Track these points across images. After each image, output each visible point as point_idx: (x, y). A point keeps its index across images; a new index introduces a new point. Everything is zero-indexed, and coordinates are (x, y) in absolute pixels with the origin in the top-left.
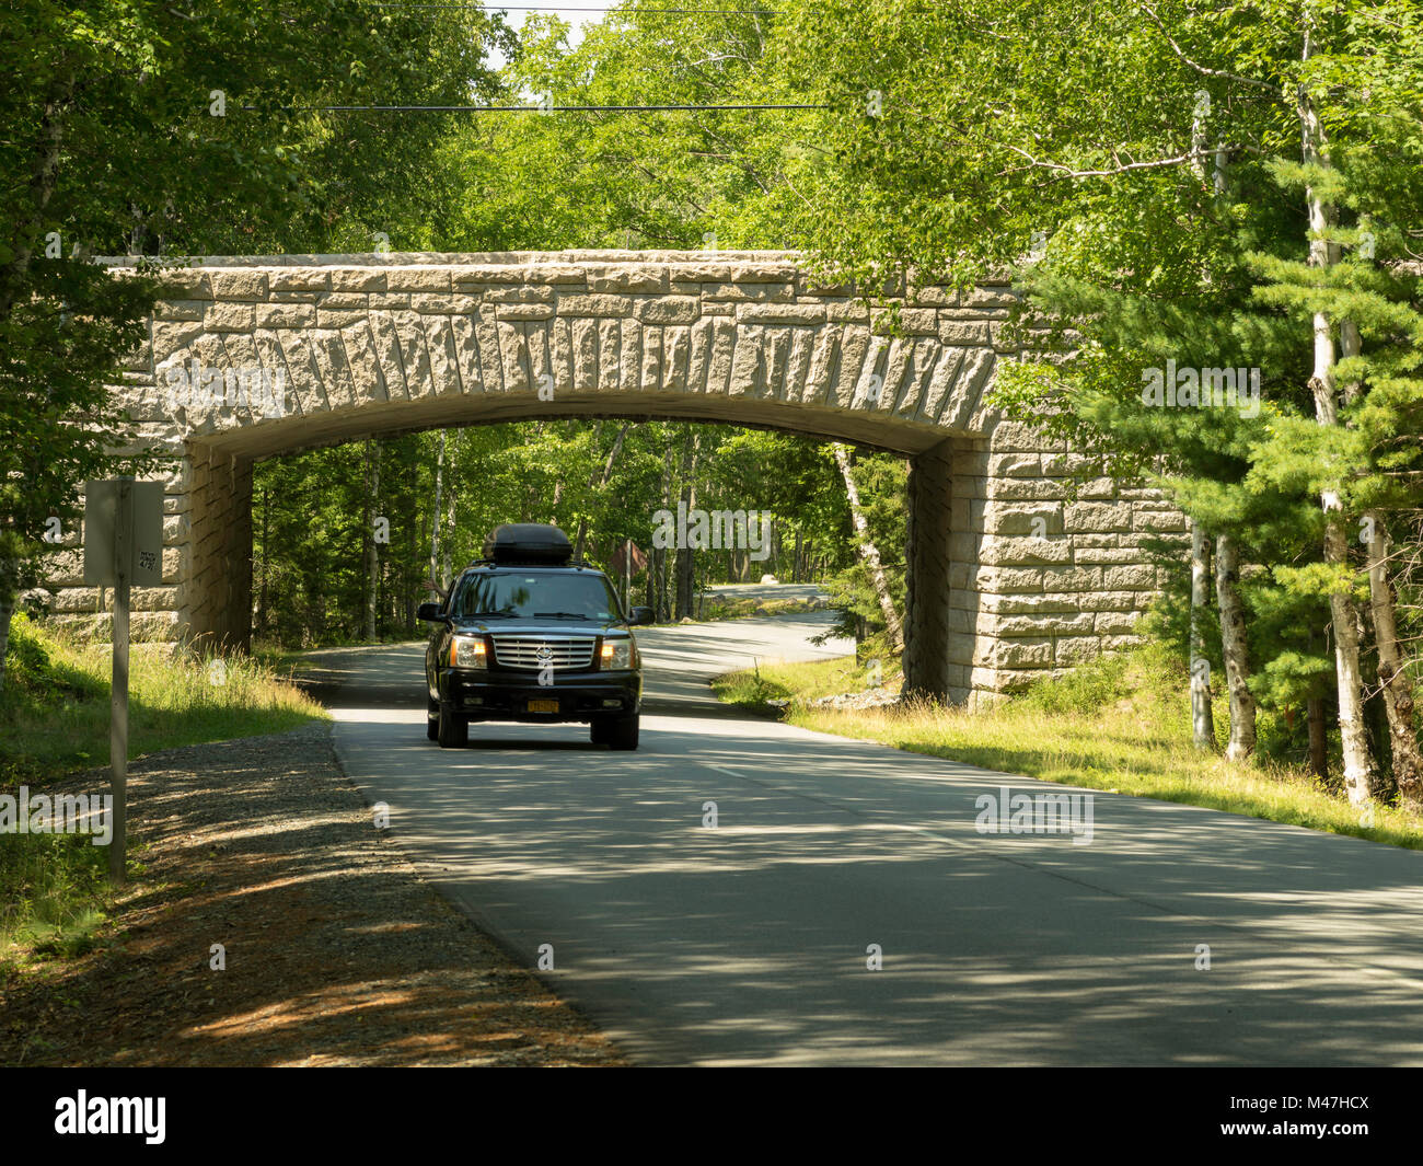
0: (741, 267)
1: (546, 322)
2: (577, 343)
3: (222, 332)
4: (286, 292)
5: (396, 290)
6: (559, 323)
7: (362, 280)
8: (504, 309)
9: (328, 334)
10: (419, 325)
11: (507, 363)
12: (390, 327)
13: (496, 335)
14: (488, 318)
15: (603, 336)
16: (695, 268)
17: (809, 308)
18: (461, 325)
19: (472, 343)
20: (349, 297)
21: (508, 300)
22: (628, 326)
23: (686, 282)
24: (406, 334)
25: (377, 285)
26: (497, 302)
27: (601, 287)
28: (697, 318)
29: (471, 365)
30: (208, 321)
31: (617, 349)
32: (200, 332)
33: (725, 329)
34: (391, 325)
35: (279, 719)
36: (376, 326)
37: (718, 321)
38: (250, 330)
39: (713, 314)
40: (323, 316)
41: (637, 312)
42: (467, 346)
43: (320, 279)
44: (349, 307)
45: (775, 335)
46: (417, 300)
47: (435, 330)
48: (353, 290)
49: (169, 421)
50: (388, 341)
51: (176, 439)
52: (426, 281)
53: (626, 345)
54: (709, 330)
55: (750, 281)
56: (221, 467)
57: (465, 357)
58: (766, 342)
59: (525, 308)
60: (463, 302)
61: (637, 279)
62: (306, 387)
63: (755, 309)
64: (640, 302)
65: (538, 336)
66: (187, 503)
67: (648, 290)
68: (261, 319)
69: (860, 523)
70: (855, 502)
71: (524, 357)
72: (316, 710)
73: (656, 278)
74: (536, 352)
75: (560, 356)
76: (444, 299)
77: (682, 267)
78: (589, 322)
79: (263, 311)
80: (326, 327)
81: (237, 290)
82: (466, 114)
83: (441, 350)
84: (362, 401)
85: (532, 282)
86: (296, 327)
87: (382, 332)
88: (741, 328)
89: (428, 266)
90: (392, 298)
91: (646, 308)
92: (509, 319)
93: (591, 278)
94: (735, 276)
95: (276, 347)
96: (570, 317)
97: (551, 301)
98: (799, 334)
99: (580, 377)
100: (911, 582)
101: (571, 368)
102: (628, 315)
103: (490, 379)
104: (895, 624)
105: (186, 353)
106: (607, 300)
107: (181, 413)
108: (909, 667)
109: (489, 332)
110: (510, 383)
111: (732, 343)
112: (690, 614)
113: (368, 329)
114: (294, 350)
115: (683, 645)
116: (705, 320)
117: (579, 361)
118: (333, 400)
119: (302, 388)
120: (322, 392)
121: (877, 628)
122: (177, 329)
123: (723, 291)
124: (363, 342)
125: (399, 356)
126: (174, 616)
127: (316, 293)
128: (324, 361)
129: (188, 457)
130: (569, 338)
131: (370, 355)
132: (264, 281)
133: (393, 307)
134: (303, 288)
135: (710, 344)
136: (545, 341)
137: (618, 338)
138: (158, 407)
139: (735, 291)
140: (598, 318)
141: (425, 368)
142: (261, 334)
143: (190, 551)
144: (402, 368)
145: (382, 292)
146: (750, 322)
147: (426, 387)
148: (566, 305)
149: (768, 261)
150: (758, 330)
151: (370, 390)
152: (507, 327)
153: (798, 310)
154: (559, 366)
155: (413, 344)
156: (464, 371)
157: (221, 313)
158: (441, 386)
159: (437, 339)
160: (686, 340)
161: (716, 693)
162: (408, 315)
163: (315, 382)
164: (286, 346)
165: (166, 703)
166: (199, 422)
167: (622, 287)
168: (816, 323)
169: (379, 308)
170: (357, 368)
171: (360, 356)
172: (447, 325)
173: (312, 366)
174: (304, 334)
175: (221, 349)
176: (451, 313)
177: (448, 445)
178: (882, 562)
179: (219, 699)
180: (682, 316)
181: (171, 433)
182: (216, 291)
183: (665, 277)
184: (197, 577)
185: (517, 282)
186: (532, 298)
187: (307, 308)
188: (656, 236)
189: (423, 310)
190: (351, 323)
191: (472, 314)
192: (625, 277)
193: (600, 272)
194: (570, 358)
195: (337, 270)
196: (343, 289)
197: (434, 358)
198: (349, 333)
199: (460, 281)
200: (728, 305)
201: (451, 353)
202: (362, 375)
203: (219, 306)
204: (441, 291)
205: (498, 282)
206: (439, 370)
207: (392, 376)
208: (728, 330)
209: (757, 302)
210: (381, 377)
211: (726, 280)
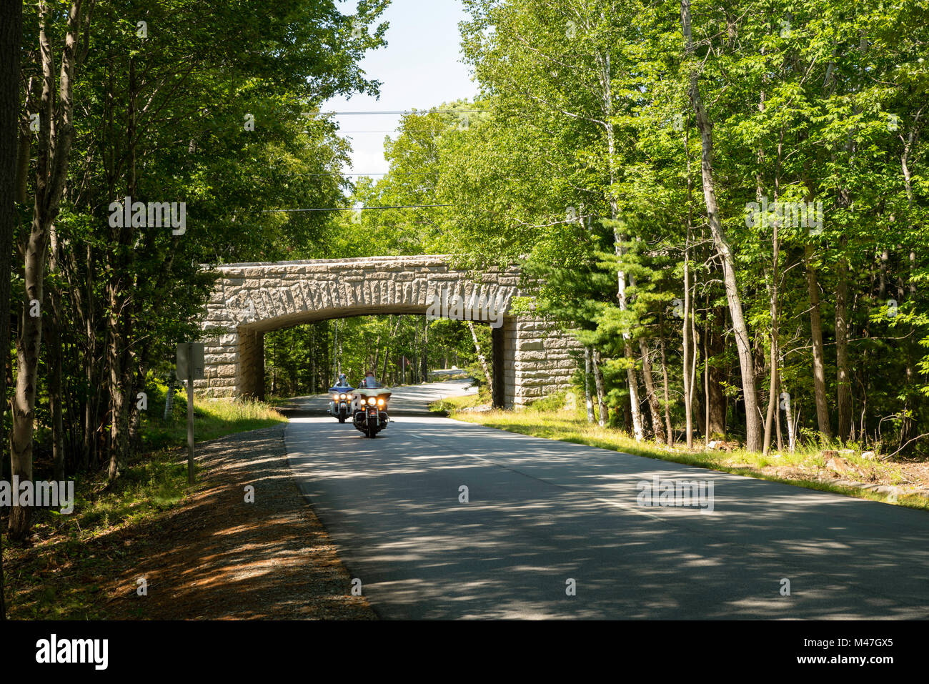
0: (428, 261)
1: (361, 282)
2: (372, 289)
3: (249, 289)
4: (271, 274)
5: (309, 273)
6: (366, 282)
7: (297, 270)
8: (347, 278)
9: (286, 289)
10: (317, 284)
11: (348, 297)
12: (307, 286)
13: (344, 287)
14: (341, 281)
15: (382, 286)
16: (413, 262)
17: (453, 274)
18: (332, 284)
19: (336, 290)
20: (293, 275)
21: (348, 275)
22: (390, 283)
23: (409, 267)
24: (313, 288)
25: (302, 271)
26: (344, 276)
27: (380, 270)
28: (414, 279)
29: (336, 298)
30: (244, 285)
31: (386, 290)
32: (241, 289)
33: (424, 282)
35: (270, 423)
36: (302, 285)
37: (421, 280)
38: (259, 288)
39: (419, 277)
40: (284, 282)
41: (393, 278)
42: (334, 291)
43: (282, 270)
44: (293, 279)
45: (441, 284)
46: (317, 276)
47: (323, 286)
48: (294, 273)
49: (231, 320)
50: (306, 290)
51: (233, 327)
52: (319, 269)
53: (390, 289)
54: (418, 283)
55: (432, 266)
56: (252, 335)
57: (334, 295)
58: (438, 287)
59: (354, 277)
60: (333, 276)
61: (393, 266)
62: (279, 307)
63: (434, 275)
64: (394, 274)
65: (359, 287)
66: (238, 348)
67: (397, 270)
68: (262, 284)
69: (478, 348)
70: (476, 341)
71: (354, 295)
72: (284, 419)
73: (399, 266)
74: (358, 292)
75: (367, 294)
76: (325, 275)
77: (408, 261)
78: (377, 282)
79: (263, 281)
80: (285, 286)
81: (253, 274)
82: (337, 212)
83: (325, 293)
84: (298, 311)
85: (356, 269)
86: (275, 286)
87: (305, 287)
88: (429, 282)
89: (325, 264)
90: (308, 275)
91: (396, 277)
92: (346, 281)
93: (377, 266)
94: (427, 264)
95: (268, 294)
96: (369, 280)
97: (363, 275)
98: (450, 283)
99: (374, 301)
100: (494, 367)
101: (371, 298)
102: (390, 279)
103: (343, 302)
104: (490, 382)
105: (236, 297)
106: (382, 274)
107: (235, 318)
108: (494, 396)
109: (342, 286)
110: (349, 303)
111: (427, 287)
112: (426, 381)
113: (299, 286)
114: (274, 294)
115: (424, 391)
116: (417, 280)
117: (373, 295)
118: (288, 311)
119: (277, 307)
120: (285, 309)
121: (485, 383)
122: (233, 289)
123: (423, 269)
124: (298, 291)
125: (311, 296)
126: (234, 388)
127: (282, 275)
128: (284, 298)
129: (238, 332)
130: (369, 288)
131: (300, 295)
132: (263, 271)
133: (308, 279)
134: (276, 273)
135: (418, 288)
136: (361, 288)
137: (387, 287)
138: (227, 316)
139: (427, 269)
140: (380, 280)
141: (320, 299)
142: (262, 289)
143: (240, 365)
144: (312, 300)
145: (304, 274)
146: (432, 280)
147: (320, 306)
148: (368, 276)
149: (437, 259)
150: (435, 282)
151: (301, 307)
152: (348, 284)
153: (449, 275)
154: (366, 297)
155: (315, 291)
156: (333, 300)
157: (249, 282)
158: (325, 305)
159: (324, 289)
160: (410, 287)
161: (429, 408)
162: (313, 281)
163: (282, 305)
164: (271, 293)
165: (229, 419)
166: (241, 320)
167: (388, 269)
168: (455, 279)
169: (303, 279)
170: (296, 300)
171: (297, 296)
172: (327, 284)
173: (280, 300)
174: (277, 289)
175: (249, 295)
176: (328, 280)
177: (339, 325)
178: (486, 360)
179: (248, 416)
180: (409, 278)
181: (231, 325)
182: (246, 275)
183: (402, 265)
184: (243, 374)
185: (351, 269)
186: (356, 274)
187: (278, 280)
188: (406, 251)
189: (319, 279)
190: (293, 284)
191: (335, 280)
192: (388, 266)
193: (380, 264)
194: (370, 294)
195: (288, 266)
196: (290, 273)
197: (323, 296)
198: (293, 288)
199: (331, 269)
200: (424, 275)
201: (329, 294)
202: (298, 302)
203: (247, 280)
204: (325, 272)
205: (344, 269)
206: (325, 300)
207: (309, 302)
208: (424, 283)
209: (435, 273)
210: (305, 303)
211: (423, 265)
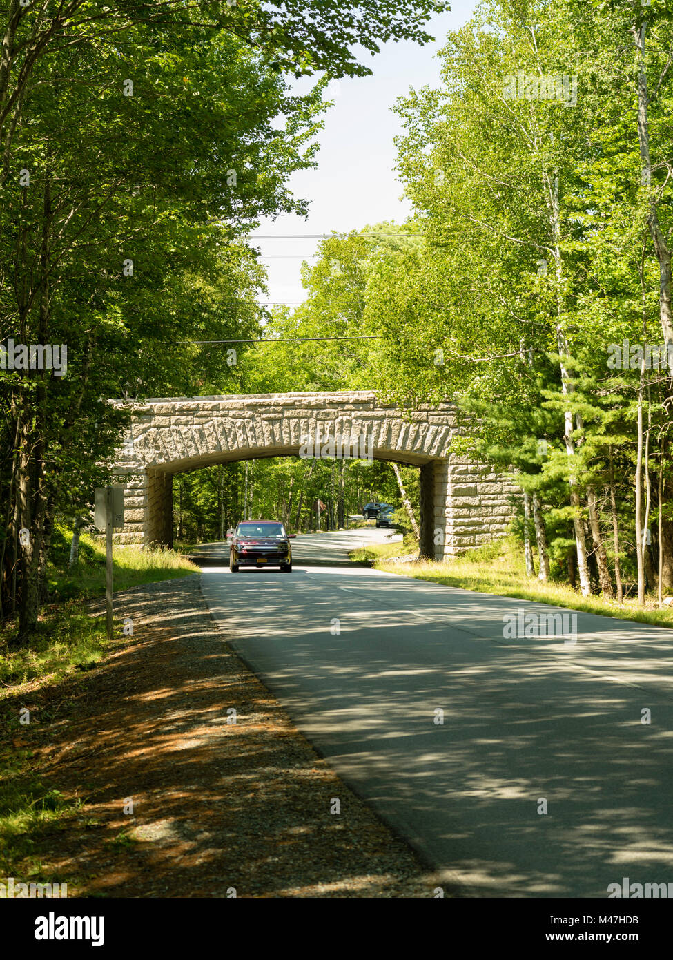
0: (353, 398)
1: (280, 420)
2: (292, 428)
3: (158, 427)
4: (182, 411)
5: (223, 410)
6: (285, 421)
7: (210, 406)
8: (264, 416)
9: (198, 427)
10: (232, 422)
11: (266, 436)
12: (221, 424)
13: (261, 426)
14: (258, 419)
15: (302, 425)
16: (336, 398)
17: (379, 412)
18: (248, 422)
19: (253, 429)
20: (206, 413)
21: (266, 412)
22: (311, 421)
23: (332, 404)
24: (228, 426)
25: (216, 408)
26: (261, 413)
27: (300, 407)
28: (337, 417)
29: (252, 437)
30: (153, 423)
31: (307, 430)
32: (150, 427)
33: (348, 421)
34: (222, 423)
35: (181, 573)
36: (216, 423)
37: (345, 418)
38: (169, 426)
39: (343, 415)
40: (196, 420)
41: (314, 415)
42: (251, 430)
43: (195, 406)
44: (206, 416)
45: (366, 423)
46: (231, 413)
47: (238, 424)
48: (207, 410)
49: (139, 461)
50: (221, 429)
51: (142, 468)
52: (234, 406)
53: (310, 428)
54: (341, 422)
55: (356, 403)
56: (160, 477)
57: (250, 434)
58: (363, 426)
59: (272, 415)
60: (250, 413)
61: (314, 403)
62: (190, 447)
63: (359, 413)
64: (315, 412)
65: (277, 426)
66: (146, 491)
67: (318, 407)
68: (173, 422)
69: (403, 492)
70: (401, 485)
71: (272, 433)
72: (196, 568)
73: (321, 403)
74: (277, 431)
75: (286, 433)
76: (241, 412)
77: (331, 398)
78: (297, 420)
79: (174, 419)
80: (197, 424)
81: (163, 411)
82: (251, 343)
83: (241, 432)
84: (211, 451)
85: (274, 405)
86: (186, 424)
87: (219, 426)
88: (354, 421)
89: (236, 400)
90: (222, 413)
91: (318, 414)
92: (266, 419)
93: (297, 403)
94: (351, 401)
95: (179, 432)
96: (289, 418)
97: (282, 412)
98: (376, 422)
99: (293, 440)
100: (421, 514)
101: (290, 438)
102: (311, 417)
103: (260, 442)
104: (417, 530)
105: (145, 435)
106: (303, 412)
107: (143, 458)
108: (422, 546)
109: (259, 425)
110: (267, 443)
111: (351, 426)
112: (343, 527)
113: (213, 425)
114: (186, 433)
115: (338, 538)
116: (340, 418)
117: (293, 435)
118: (201, 452)
119: (189, 447)
120: (196, 449)
121: (411, 531)
122: (141, 426)
123: (347, 407)
124: (211, 429)
125: (225, 434)
126: (142, 534)
127: (193, 411)
128: (197, 437)
129: (146, 474)
130: (289, 426)
131: (214, 434)
132: (174, 407)
133: (222, 416)
134: (188, 410)
135: (342, 427)
136: (280, 427)
137: (307, 425)
138: (135, 456)
139: (351, 407)
140: (300, 418)
141: (235, 439)
142: (173, 427)
143: (148, 509)
144: (226, 439)
145: (218, 411)
146: (357, 418)
147: (235, 446)
148: (287, 414)
149: (364, 395)
150: (360, 421)
151: (215, 447)
152: (266, 423)
153: (375, 413)
154: (285, 437)
155: (230, 430)
156: (250, 439)
157: (158, 420)
158: (241, 445)
159: (239, 428)
160: (333, 426)
161: (349, 557)
162: (228, 419)
163: (194, 445)
164: (183, 432)
165: (138, 568)
166: (150, 461)
167: (308, 406)
168: (382, 418)
169: (217, 416)
170: (209, 439)
171: (210, 435)
172: (243, 422)
173: (192, 439)
174: (189, 427)
175: (158, 433)
176: (244, 418)
177: (249, 466)
178: (412, 506)
179: (159, 565)
180: (331, 416)
181: (140, 465)
182: (155, 412)
183: (324, 402)
184: (151, 519)
185: (269, 405)
186: (275, 412)
187: (190, 417)
188: (325, 387)
189: (234, 417)
190: (206, 422)
191: (252, 418)
192: (309, 402)
193: (300, 401)
194: (289, 433)
195: (201, 403)
196: (203, 410)
197: (238, 435)
198: (206, 426)
199: (247, 406)
200: (348, 412)
201: (245, 433)
202: (211, 442)
203: (157, 417)
204: (240, 410)
205: (262, 406)
206: (240, 439)
207: (223, 442)
208: (349, 422)
209: (359, 410)
210: (219, 442)
211: (347, 403)
